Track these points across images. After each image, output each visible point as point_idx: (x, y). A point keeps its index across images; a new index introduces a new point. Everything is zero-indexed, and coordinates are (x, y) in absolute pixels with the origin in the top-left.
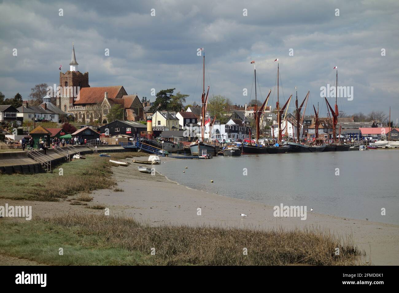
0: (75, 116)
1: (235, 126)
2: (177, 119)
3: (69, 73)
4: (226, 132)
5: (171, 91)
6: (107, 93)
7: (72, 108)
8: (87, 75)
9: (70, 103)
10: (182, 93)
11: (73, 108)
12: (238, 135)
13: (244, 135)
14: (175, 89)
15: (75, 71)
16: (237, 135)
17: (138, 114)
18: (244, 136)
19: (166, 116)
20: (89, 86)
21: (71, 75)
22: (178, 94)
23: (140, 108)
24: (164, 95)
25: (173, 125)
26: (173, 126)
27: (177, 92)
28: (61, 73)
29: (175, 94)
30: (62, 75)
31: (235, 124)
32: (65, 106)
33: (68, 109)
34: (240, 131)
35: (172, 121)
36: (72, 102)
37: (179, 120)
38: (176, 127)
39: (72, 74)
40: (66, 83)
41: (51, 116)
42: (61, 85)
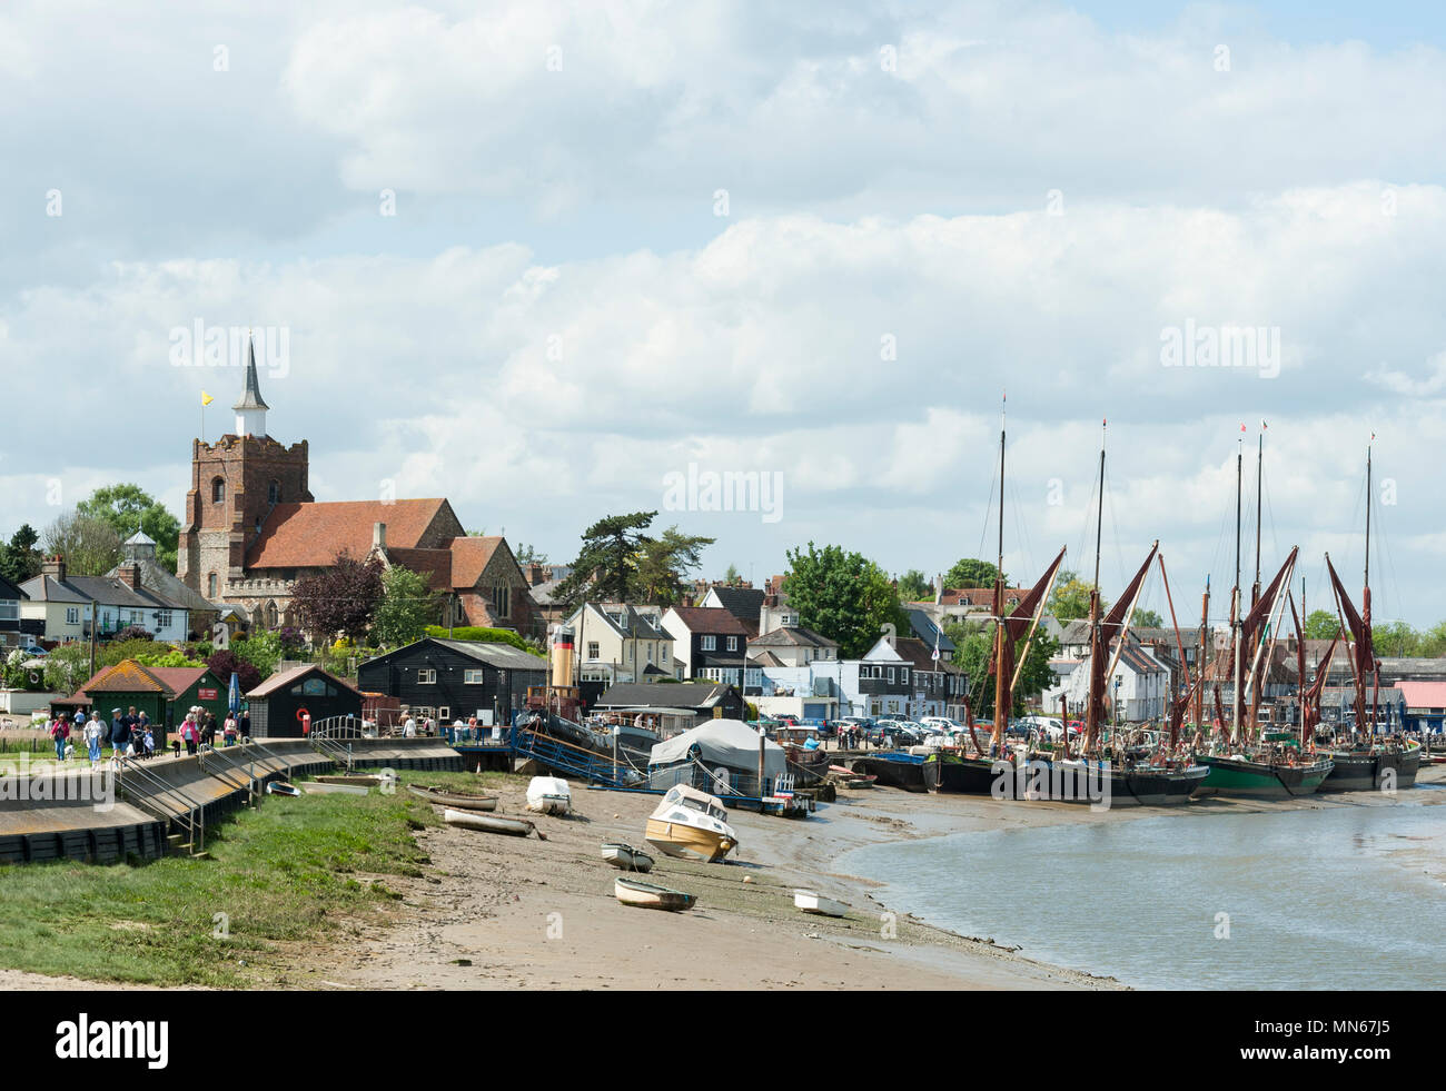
0: (250, 618)
1: (898, 668)
2: (666, 636)
3: (232, 440)
4: (862, 691)
5: (642, 520)
6: (383, 526)
7: (242, 585)
8: (301, 450)
9: (232, 564)
10: (685, 532)
11: (246, 586)
12: (912, 703)
13: (934, 703)
14: (656, 513)
15: (254, 434)
16: (908, 706)
17: (505, 615)
18: (933, 707)
19: (620, 625)
20: (310, 498)
21: (239, 452)
22: (668, 535)
23: (516, 588)
24: (611, 538)
25: (650, 662)
26: (650, 666)
27: (666, 528)
28: (197, 441)
29: (655, 532)
30: (203, 453)
31: (899, 658)
32: (212, 576)
33: (225, 590)
34: (921, 687)
35: (646, 642)
36: (241, 561)
37: (673, 639)
38: (660, 667)
39: (242, 450)
40: (218, 482)
41: (155, 616)
42: (198, 492)
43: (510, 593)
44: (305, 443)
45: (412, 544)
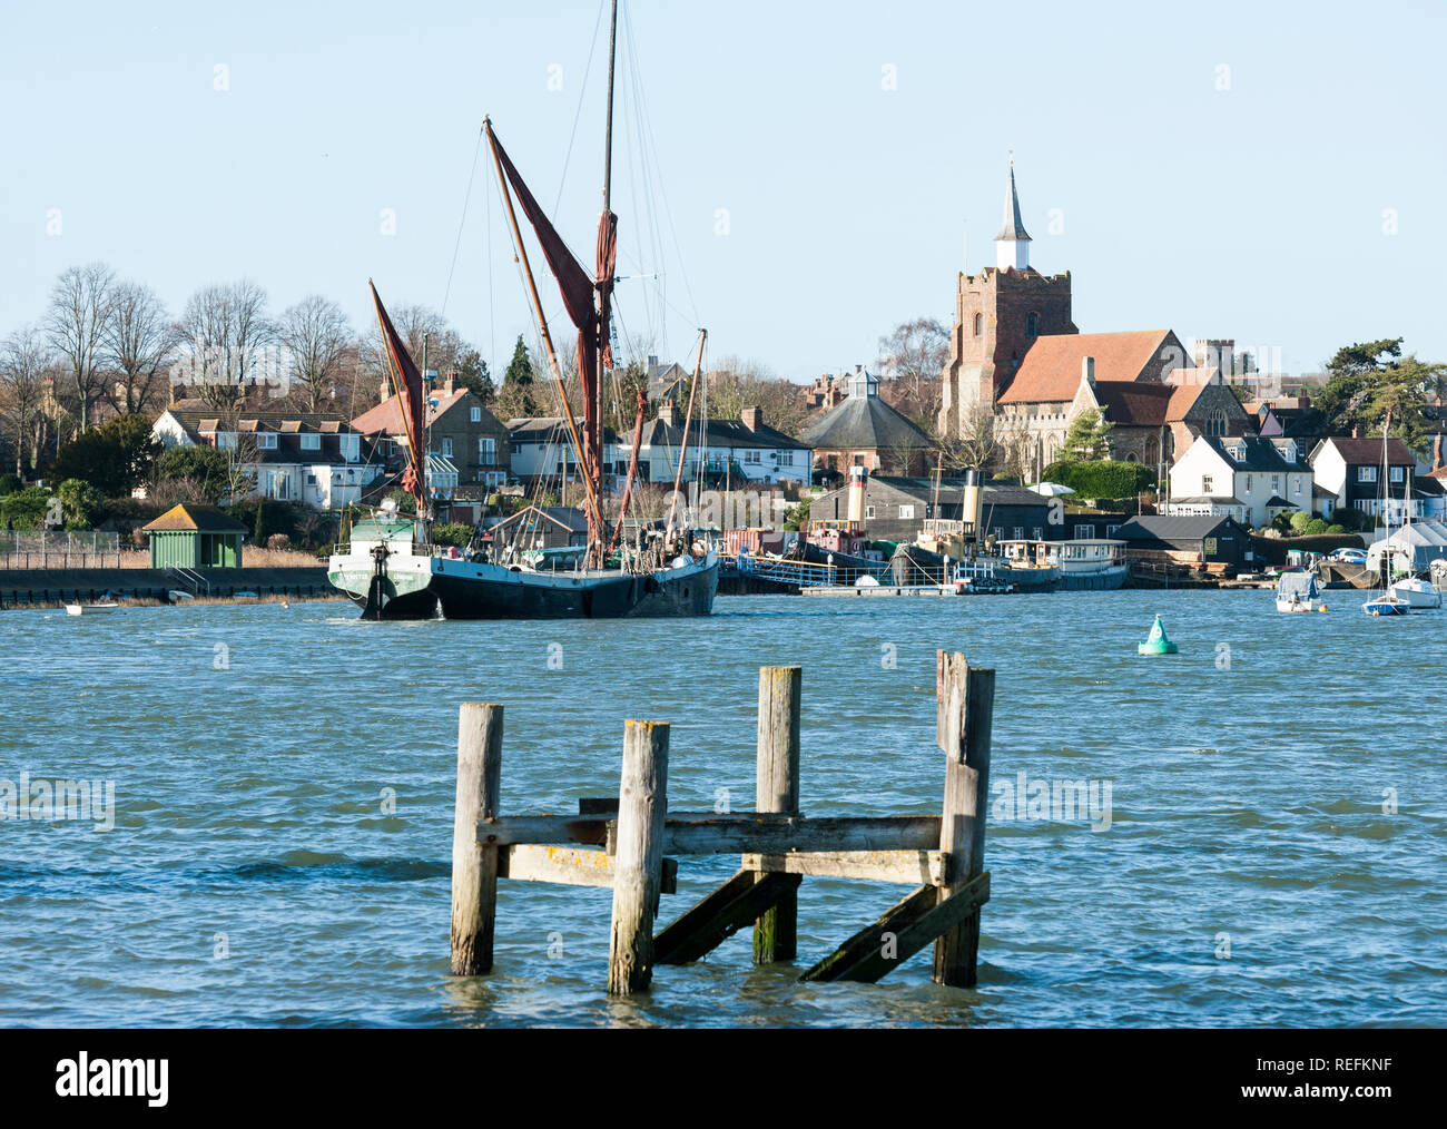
2: (1301, 468)
3: (990, 271)
5: (1391, 347)
6: (1091, 361)
8: (1063, 283)
9: (984, 399)
15: (1014, 267)
19: (1235, 456)
20: (1074, 330)
21: (993, 286)
23: (1235, 420)
25: (1274, 493)
26: (1274, 498)
28: (961, 271)
30: (965, 282)
36: (991, 397)
37: (1315, 470)
38: (1291, 498)
39: (997, 281)
40: (978, 316)
41: (773, 456)
42: (961, 326)
43: (1227, 425)
44: (1068, 273)
45: (1132, 377)
